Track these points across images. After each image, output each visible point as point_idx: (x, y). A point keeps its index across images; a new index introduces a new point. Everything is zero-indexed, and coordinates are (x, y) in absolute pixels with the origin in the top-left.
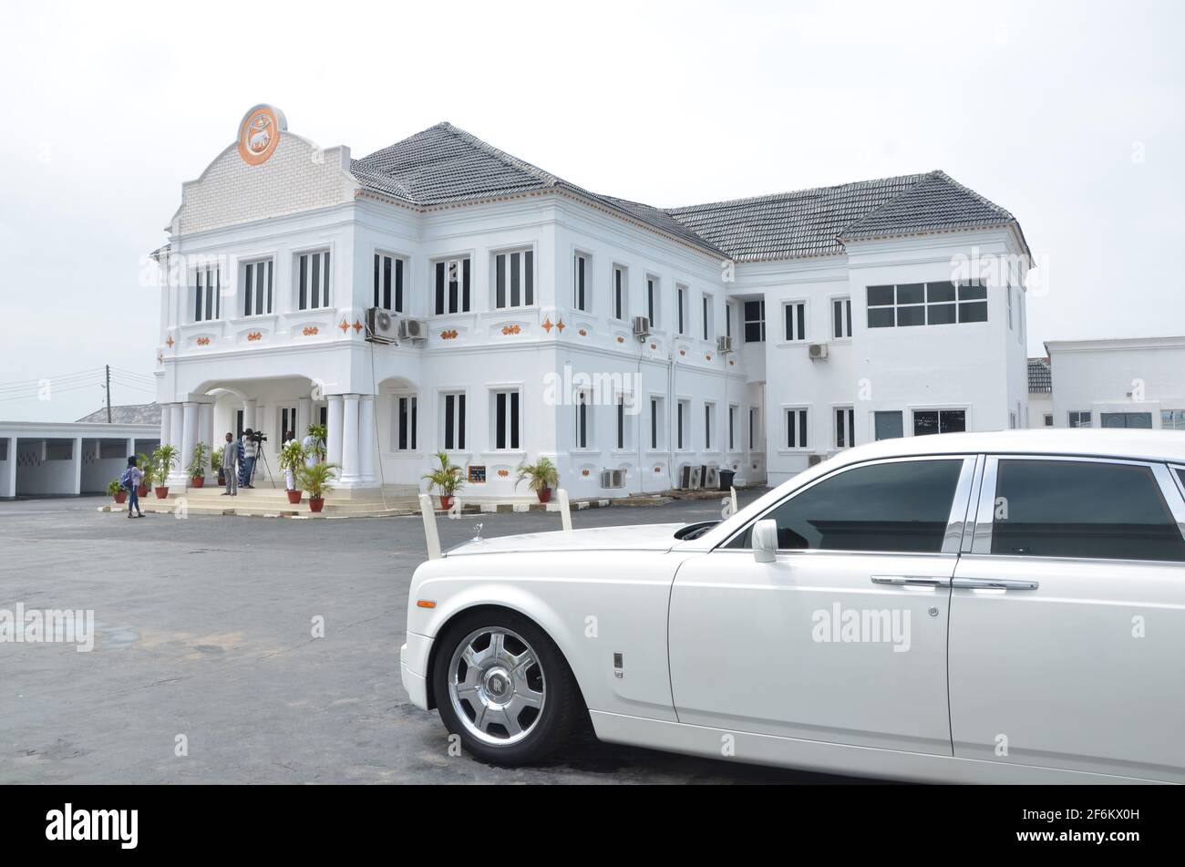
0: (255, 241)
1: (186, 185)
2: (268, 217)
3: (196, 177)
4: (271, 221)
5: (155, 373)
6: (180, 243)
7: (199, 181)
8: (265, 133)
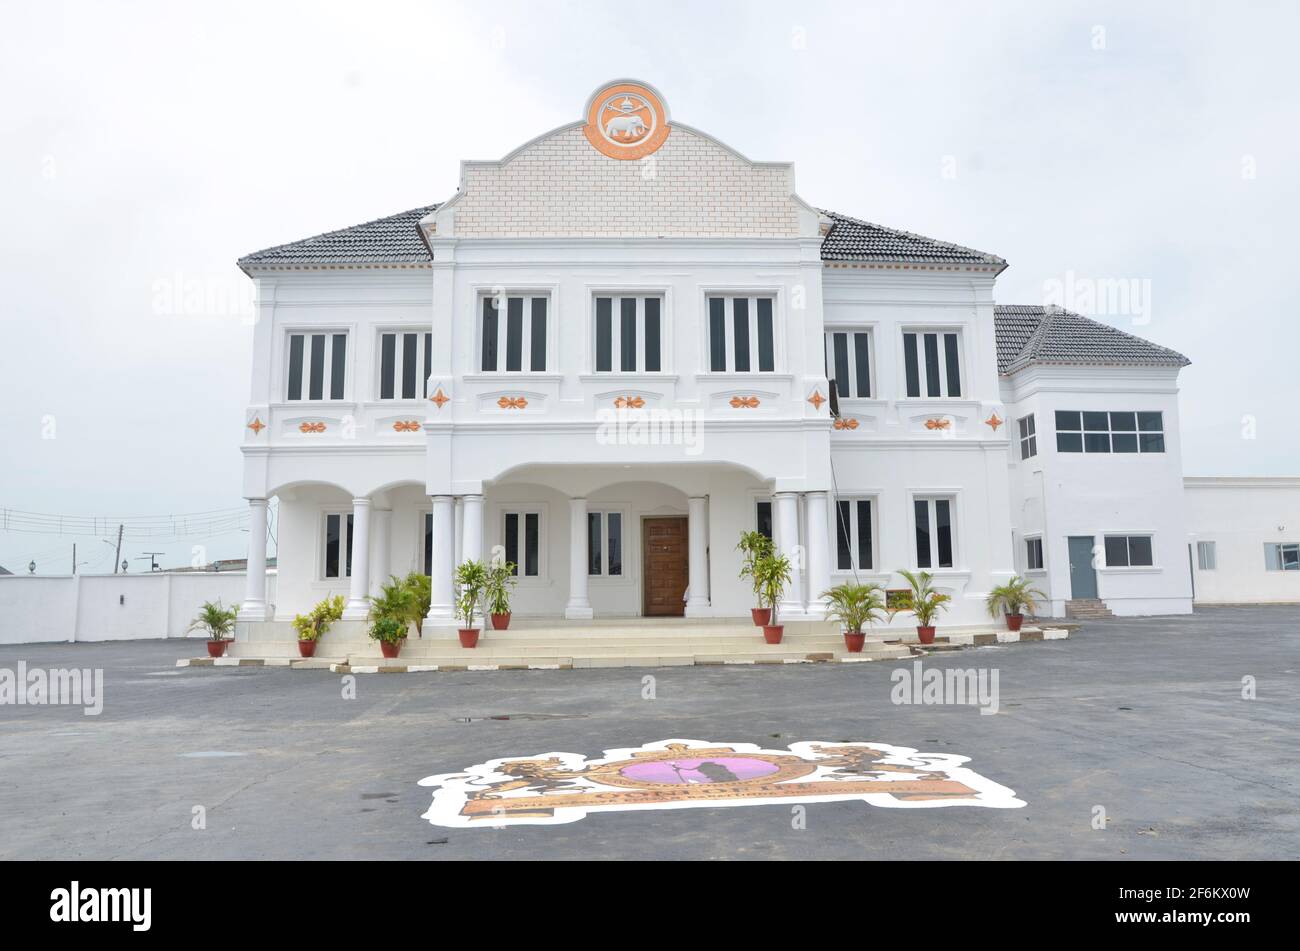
0: (628, 266)
1: (468, 165)
2: (656, 235)
3: (498, 157)
4: (661, 242)
5: (242, 448)
6: (455, 250)
7: (498, 164)
8: (636, 119)
